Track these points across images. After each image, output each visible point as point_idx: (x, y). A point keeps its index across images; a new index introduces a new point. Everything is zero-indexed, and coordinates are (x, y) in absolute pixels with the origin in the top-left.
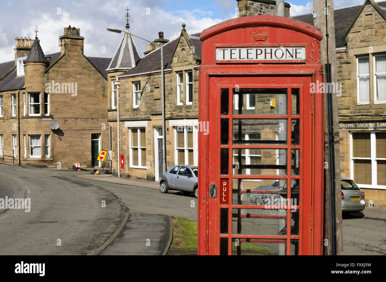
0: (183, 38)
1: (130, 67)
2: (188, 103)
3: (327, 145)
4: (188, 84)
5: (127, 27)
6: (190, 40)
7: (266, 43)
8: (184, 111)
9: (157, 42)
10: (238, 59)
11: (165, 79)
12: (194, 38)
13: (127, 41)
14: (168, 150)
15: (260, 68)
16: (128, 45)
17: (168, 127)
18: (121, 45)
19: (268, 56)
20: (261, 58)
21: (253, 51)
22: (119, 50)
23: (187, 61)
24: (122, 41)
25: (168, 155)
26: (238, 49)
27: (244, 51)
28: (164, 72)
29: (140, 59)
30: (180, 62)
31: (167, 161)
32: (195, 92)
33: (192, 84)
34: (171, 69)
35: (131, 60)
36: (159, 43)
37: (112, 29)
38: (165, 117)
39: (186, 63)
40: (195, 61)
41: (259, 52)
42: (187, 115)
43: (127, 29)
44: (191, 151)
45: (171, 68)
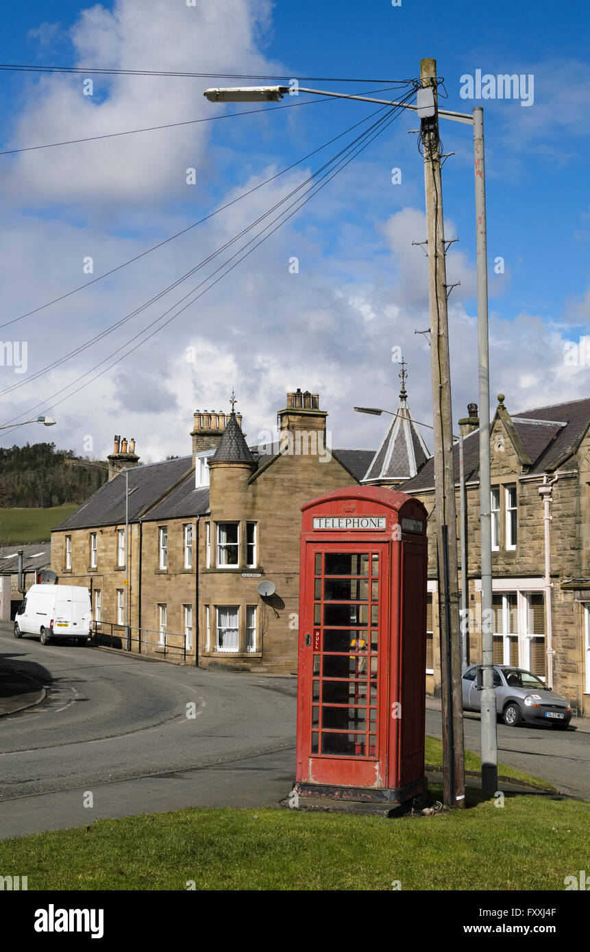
0: (499, 422)
1: (407, 476)
2: (510, 547)
3: (443, 605)
4: (509, 511)
5: (401, 397)
6: (512, 425)
7: (354, 514)
8: (502, 562)
9: (465, 424)
10: (331, 527)
11: (468, 500)
12: (521, 421)
13: (402, 425)
14: (472, 639)
15: (347, 535)
16: (404, 432)
17: (473, 593)
18: (391, 432)
19: (356, 525)
20: (350, 526)
21: (343, 521)
22: (387, 442)
23: (508, 467)
24: (393, 425)
25: (473, 647)
26: (331, 519)
27: (336, 520)
28: (465, 486)
29: (427, 460)
30: (495, 468)
31: (471, 658)
32: (521, 526)
33: (516, 510)
34: (478, 482)
35: (408, 462)
36: (468, 425)
37: (364, 407)
38: (467, 573)
39: (505, 470)
40: (522, 467)
41: (348, 521)
42: (507, 571)
43: (402, 400)
44: (514, 640)
45: (478, 479)
